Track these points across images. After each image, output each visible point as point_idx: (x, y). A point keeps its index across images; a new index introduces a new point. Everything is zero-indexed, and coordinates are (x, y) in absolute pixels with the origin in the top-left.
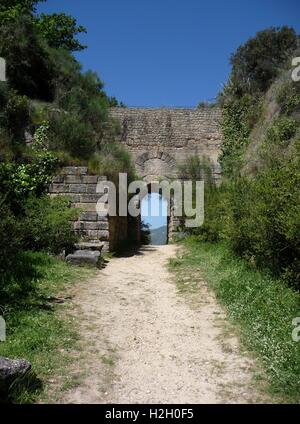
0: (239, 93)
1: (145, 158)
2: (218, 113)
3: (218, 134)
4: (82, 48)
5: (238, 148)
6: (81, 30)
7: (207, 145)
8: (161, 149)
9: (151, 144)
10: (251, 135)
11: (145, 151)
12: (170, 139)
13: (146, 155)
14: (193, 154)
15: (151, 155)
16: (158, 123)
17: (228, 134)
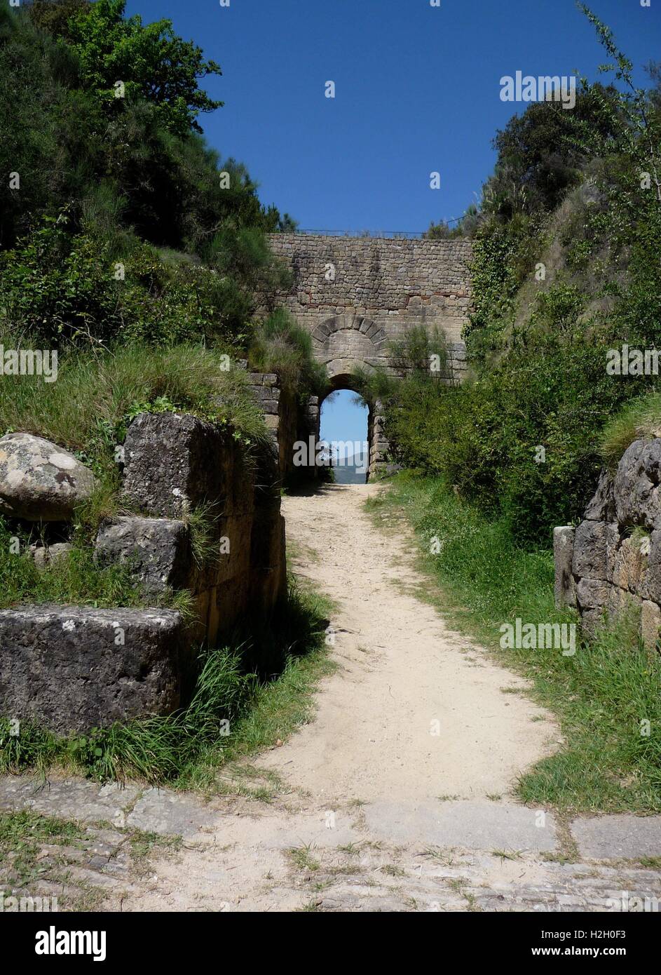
0: (506, 212)
1: (331, 327)
2: (465, 248)
3: (463, 288)
4: (213, 106)
5: (497, 316)
6: (212, 68)
7: (444, 308)
8: (361, 313)
9: (342, 302)
10: (521, 293)
11: (329, 315)
12: (376, 295)
13: (332, 322)
14: (417, 323)
15: (341, 324)
16: (356, 263)
17: (482, 286)
